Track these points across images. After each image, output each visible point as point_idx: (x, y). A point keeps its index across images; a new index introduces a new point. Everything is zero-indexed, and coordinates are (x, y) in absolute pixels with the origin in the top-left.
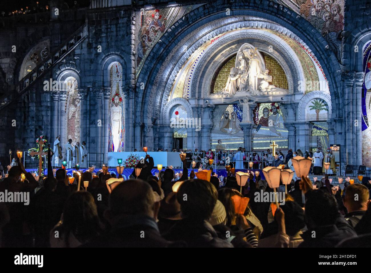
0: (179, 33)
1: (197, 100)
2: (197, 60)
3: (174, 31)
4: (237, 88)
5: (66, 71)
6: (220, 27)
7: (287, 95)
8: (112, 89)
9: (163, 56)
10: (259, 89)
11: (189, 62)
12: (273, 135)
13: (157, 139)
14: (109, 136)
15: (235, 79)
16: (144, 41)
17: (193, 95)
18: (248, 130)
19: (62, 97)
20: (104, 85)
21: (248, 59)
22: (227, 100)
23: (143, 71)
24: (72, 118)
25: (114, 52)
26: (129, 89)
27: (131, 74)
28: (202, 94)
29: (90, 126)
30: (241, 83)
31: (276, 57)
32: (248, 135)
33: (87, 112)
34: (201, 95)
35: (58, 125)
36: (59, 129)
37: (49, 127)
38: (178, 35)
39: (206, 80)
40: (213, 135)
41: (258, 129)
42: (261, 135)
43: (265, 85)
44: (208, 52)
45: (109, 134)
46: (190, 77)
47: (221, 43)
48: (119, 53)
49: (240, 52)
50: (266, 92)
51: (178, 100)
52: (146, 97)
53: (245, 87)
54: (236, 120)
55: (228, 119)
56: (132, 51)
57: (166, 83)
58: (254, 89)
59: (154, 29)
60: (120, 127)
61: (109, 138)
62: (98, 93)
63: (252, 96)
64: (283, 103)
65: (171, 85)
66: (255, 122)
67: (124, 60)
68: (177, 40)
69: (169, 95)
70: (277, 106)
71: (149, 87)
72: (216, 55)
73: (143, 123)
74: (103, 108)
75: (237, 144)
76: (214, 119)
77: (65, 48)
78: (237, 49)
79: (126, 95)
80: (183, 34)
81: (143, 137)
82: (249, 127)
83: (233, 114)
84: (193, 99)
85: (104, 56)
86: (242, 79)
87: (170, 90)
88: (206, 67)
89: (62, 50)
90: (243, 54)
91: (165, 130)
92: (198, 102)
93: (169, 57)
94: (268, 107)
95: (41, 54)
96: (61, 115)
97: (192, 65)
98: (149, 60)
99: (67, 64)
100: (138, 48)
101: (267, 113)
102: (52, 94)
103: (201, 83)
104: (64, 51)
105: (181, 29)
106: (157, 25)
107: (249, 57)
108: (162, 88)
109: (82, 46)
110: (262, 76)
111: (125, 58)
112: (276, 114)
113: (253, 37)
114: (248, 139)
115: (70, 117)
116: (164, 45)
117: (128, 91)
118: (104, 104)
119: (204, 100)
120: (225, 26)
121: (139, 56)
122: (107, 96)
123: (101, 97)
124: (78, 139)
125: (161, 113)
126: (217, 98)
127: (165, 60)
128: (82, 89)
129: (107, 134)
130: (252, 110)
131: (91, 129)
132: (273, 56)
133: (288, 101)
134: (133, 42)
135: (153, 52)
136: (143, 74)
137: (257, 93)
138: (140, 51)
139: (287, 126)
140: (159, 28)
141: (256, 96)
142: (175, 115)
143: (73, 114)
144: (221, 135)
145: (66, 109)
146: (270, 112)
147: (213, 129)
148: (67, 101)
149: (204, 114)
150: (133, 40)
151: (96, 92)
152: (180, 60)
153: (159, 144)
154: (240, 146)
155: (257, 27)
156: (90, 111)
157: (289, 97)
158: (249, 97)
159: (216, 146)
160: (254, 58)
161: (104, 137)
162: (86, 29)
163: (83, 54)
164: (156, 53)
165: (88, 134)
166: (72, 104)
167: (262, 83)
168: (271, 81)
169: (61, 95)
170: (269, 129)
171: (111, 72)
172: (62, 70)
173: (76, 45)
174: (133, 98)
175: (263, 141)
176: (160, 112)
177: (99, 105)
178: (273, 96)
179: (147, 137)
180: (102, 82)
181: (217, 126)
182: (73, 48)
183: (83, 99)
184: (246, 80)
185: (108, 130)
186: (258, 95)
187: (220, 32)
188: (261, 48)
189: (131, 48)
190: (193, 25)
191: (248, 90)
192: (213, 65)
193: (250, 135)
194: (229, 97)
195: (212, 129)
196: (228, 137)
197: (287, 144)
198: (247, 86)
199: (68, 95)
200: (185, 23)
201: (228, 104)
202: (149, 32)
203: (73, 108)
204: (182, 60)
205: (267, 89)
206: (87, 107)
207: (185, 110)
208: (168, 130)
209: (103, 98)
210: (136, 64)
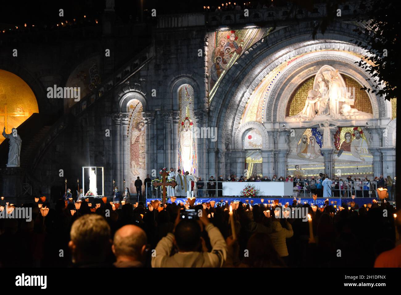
0: (257, 55)
1: (272, 124)
2: (272, 82)
3: (251, 53)
4: (315, 111)
5: (130, 93)
6: (298, 48)
7: (372, 120)
8: (181, 113)
9: (239, 79)
10: (341, 113)
11: (263, 84)
12: (356, 161)
13: (229, 165)
14: (179, 162)
15: (314, 102)
16: (219, 63)
17: (269, 119)
18: (329, 155)
19: (124, 120)
20: (173, 109)
21: (328, 81)
22: (306, 124)
23: (217, 94)
24: (135, 143)
25: (185, 75)
26: (203, 114)
27: (205, 97)
28: (277, 117)
29: (157, 151)
30: (320, 106)
31: (359, 80)
32: (329, 161)
33: (154, 137)
34: (276, 119)
35: (120, 151)
36: (121, 154)
37: (111, 153)
38: (256, 58)
39: (282, 102)
40: (289, 160)
41: (339, 154)
42: (343, 160)
43: (347, 109)
44: (285, 73)
45: (179, 160)
46: (265, 100)
47: (299, 65)
48: (190, 75)
49: (319, 74)
50: (349, 116)
51: (252, 124)
52: (220, 122)
53: (325, 111)
54: (315, 144)
55: (306, 144)
56: (206, 73)
57: (238, 105)
58: (335, 112)
59: (229, 50)
60: (192, 153)
61: (179, 164)
62: (167, 117)
63: (333, 120)
64: (368, 127)
65: (243, 108)
66: (336, 147)
67: (197, 83)
68: (254, 62)
69: (241, 119)
70: (360, 130)
71: (224, 111)
72: (292, 77)
73: (218, 149)
74: (173, 133)
75: (317, 170)
76: (290, 144)
77: (129, 69)
78: (315, 71)
79: (198, 120)
80: (261, 56)
81: (217, 163)
82: (331, 152)
83: (311, 139)
84: (269, 123)
85: (174, 78)
86: (322, 102)
87: (243, 113)
88: (282, 89)
89: (124, 70)
90: (322, 76)
91: (238, 155)
92: (274, 126)
93: (245, 80)
94: (350, 132)
95: (89, 72)
96: (124, 140)
97: (266, 87)
98: (223, 83)
99: (132, 86)
100: (212, 70)
101: (350, 137)
102: (114, 118)
103: (276, 106)
104: (127, 73)
105: (259, 52)
106: (232, 47)
107: (330, 79)
108: (234, 112)
109: (148, 68)
110: (343, 100)
111: (197, 81)
112: (359, 139)
113: (335, 59)
114: (329, 164)
115: (133, 142)
116: (240, 67)
117: (202, 115)
118: (173, 129)
119: (280, 123)
120: (303, 48)
121: (213, 78)
122: (177, 120)
123: (170, 121)
124: (143, 165)
125: (233, 138)
126: (294, 121)
127: (240, 83)
128: (149, 112)
129: (177, 161)
130: (333, 134)
131: (158, 154)
132: (356, 78)
133: (373, 126)
134: (206, 64)
135: (228, 75)
136: (217, 97)
137: (339, 117)
138: (214, 74)
139: (372, 151)
140: (235, 50)
141: (338, 120)
142: (248, 139)
143: (136, 139)
144: (299, 161)
145: (128, 133)
146: (353, 137)
147: (290, 154)
148: (129, 125)
149: (279, 138)
150: (207, 62)
151: (165, 115)
152: (253, 82)
153: (230, 170)
154: (320, 172)
155: (339, 49)
156: (157, 136)
157: (374, 122)
158: (330, 121)
159: (293, 172)
160: (335, 81)
161: (174, 163)
162: (152, 49)
163: (150, 75)
164: (231, 76)
165: (155, 160)
166: (135, 128)
167: (344, 107)
168: (353, 104)
169: (123, 119)
170: (351, 155)
171: (180, 95)
172: (125, 92)
173: (142, 66)
174: (207, 122)
175: (345, 167)
176: (231, 136)
177: (168, 130)
178: (357, 120)
179: (221, 163)
180: (171, 106)
181: (294, 151)
182: (138, 69)
183: (150, 123)
184: (326, 104)
185: (177, 156)
186: (339, 119)
187: (298, 53)
188: (342, 70)
189: (204, 70)
190: (272, 48)
191: (328, 113)
192: (289, 87)
193: (331, 160)
194: (307, 120)
195: (288, 154)
196: (306, 162)
197: (372, 170)
198: (327, 110)
199: (130, 119)
200: (264, 46)
201: (307, 128)
202: (223, 54)
203: (136, 133)
204: (256, 81)
205: (349, 112)
206: (154, 131)
207: (260, 134)
208: (241, 155)
209: (172, 122)
210: (210, 87)
